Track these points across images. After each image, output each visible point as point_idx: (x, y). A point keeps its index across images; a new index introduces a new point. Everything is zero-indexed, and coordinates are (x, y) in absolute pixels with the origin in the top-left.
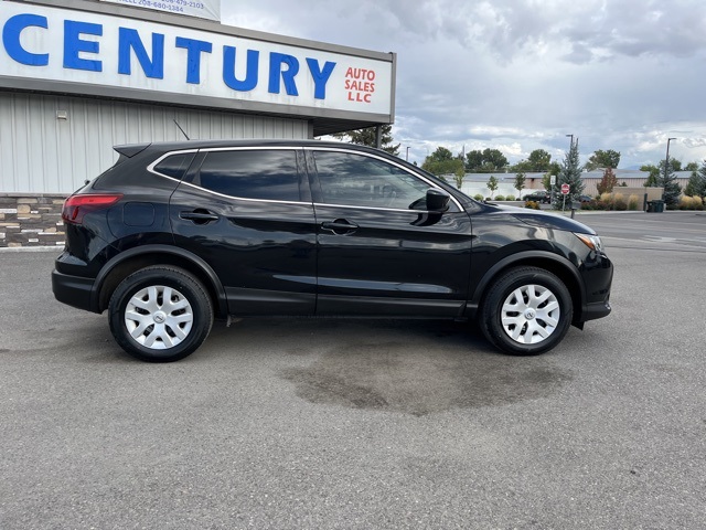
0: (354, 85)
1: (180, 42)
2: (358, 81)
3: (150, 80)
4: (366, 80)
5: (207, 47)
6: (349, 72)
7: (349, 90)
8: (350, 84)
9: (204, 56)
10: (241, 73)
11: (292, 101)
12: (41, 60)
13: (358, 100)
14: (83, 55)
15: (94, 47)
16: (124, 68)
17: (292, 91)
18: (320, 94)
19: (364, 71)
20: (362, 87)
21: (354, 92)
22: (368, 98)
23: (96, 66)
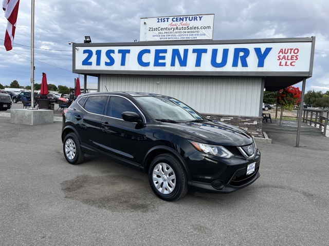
0: (284, 57)
1: (194, 51)
2: (286, 55)
3: (181, 67)
4: (293, 54)
5: (205, 51)
6: (281, 51)
7: (280, 61)
8: (281, 57)
9: (203, 55)
10: (219, 60)
11: (245, 69)
12: (147, 64)
13: (286, 65)
14: (160, 61)
15: (164, 58)
16: (173, 64)
17: (245, 64)
18: (261, 64)
19: (291, 49)
20: (289, 58)
21: (283, 62)
22: (293, 64)
23: (164, 65)
